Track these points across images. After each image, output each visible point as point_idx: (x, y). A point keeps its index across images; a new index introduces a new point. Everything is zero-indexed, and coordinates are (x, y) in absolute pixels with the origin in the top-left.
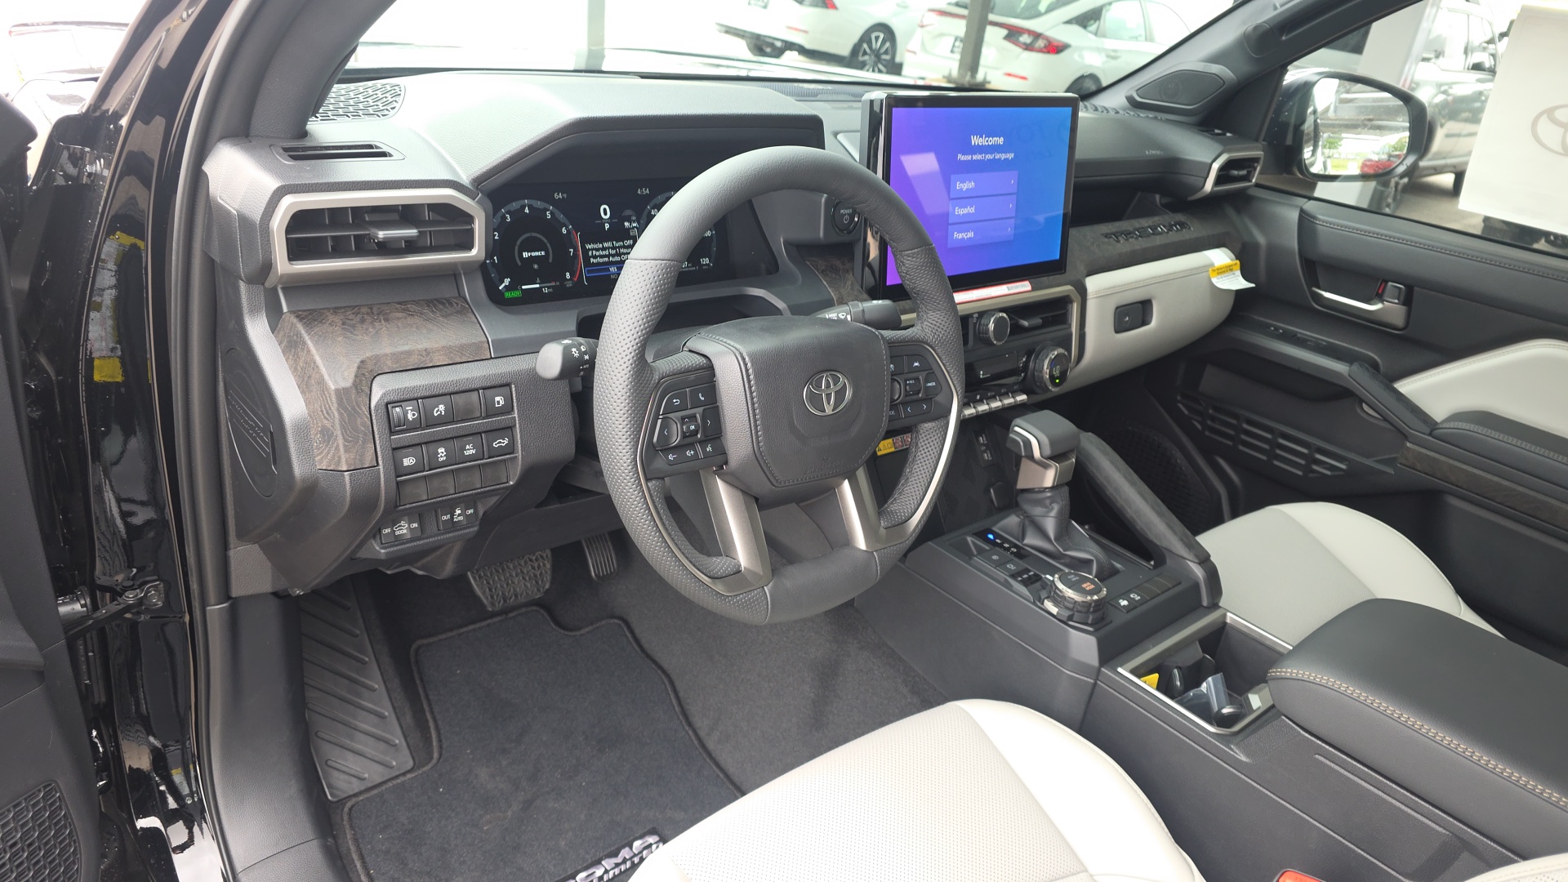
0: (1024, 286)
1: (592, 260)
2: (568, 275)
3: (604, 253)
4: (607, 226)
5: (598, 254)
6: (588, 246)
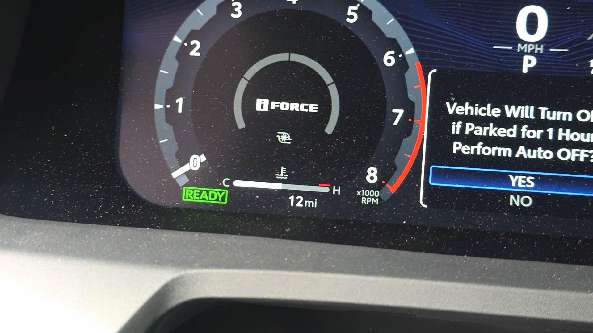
3: (502, 132)
5: (480, 131)
6: (452, 109)
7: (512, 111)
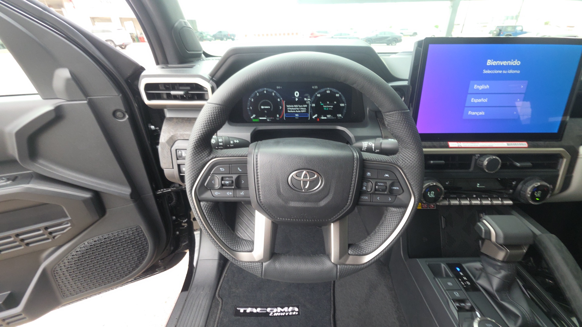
0: (524, 144)
1: (288, 111)
2: (278, 116)
3: (294, 109)
4: (297, 99)
5: (291, 109)
6: (288, 106)
7: (295, 106)
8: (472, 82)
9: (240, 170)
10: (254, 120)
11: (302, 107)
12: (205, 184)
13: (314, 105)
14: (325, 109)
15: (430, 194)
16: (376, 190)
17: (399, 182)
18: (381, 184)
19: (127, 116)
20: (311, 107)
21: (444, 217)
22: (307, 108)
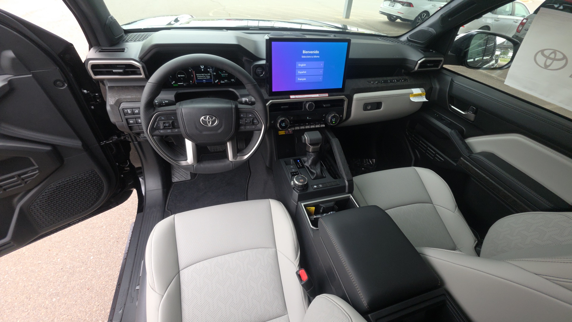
0: (327, 95)
1: (198, 78)
2: (191, 81)
3: (202, 76)
4: (203, 70)
5: (200, 77)
6: (197, 75)
7: (202, 74)
8: (297, 63)
9: (173, 118)
10: (174, 85)
11: (207, 75)
12: (155, 127)
13: (215, 74)
14: (223, 76)
15: (283, 124)
16: (246, 123)
17: (256, 118)
18: (248, 120)
19: (66, 85)
20: (213, 75)
21: (297, 138)
22: (211, 76)
